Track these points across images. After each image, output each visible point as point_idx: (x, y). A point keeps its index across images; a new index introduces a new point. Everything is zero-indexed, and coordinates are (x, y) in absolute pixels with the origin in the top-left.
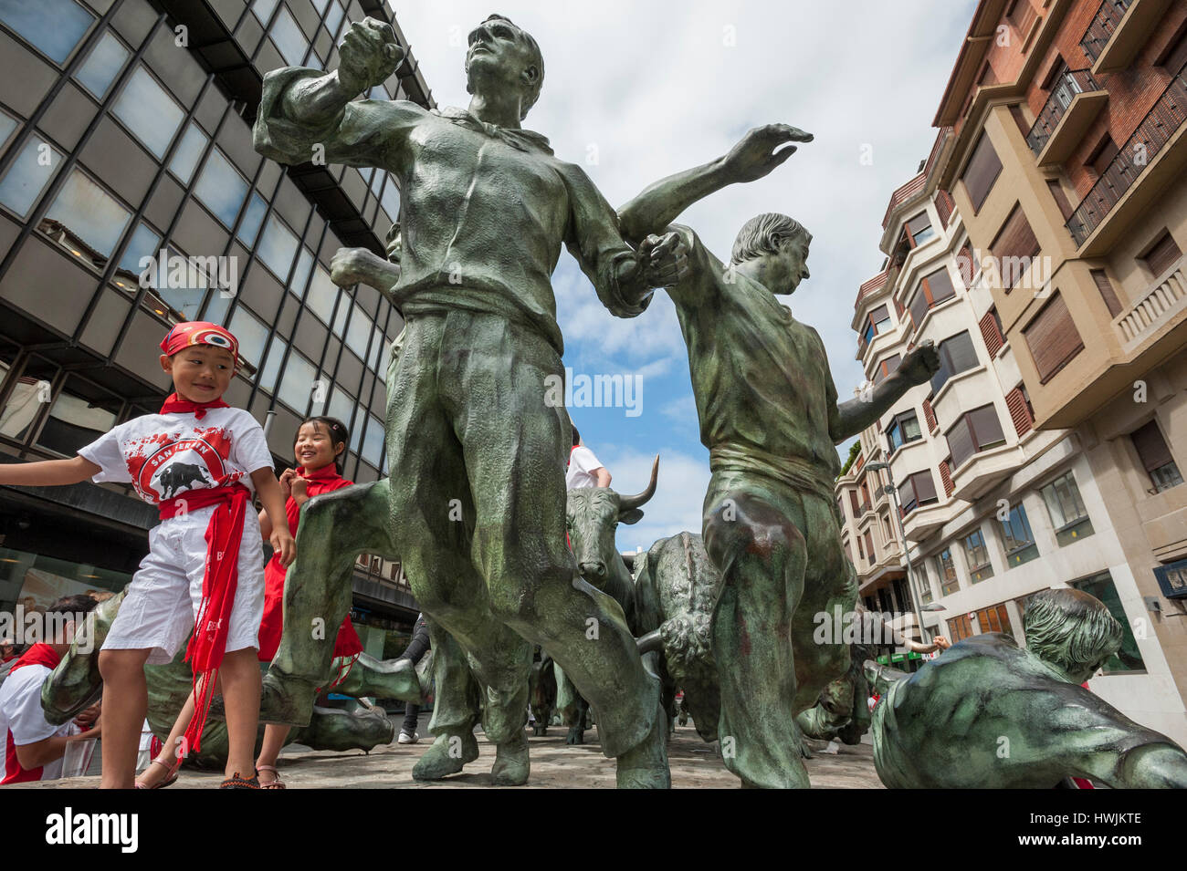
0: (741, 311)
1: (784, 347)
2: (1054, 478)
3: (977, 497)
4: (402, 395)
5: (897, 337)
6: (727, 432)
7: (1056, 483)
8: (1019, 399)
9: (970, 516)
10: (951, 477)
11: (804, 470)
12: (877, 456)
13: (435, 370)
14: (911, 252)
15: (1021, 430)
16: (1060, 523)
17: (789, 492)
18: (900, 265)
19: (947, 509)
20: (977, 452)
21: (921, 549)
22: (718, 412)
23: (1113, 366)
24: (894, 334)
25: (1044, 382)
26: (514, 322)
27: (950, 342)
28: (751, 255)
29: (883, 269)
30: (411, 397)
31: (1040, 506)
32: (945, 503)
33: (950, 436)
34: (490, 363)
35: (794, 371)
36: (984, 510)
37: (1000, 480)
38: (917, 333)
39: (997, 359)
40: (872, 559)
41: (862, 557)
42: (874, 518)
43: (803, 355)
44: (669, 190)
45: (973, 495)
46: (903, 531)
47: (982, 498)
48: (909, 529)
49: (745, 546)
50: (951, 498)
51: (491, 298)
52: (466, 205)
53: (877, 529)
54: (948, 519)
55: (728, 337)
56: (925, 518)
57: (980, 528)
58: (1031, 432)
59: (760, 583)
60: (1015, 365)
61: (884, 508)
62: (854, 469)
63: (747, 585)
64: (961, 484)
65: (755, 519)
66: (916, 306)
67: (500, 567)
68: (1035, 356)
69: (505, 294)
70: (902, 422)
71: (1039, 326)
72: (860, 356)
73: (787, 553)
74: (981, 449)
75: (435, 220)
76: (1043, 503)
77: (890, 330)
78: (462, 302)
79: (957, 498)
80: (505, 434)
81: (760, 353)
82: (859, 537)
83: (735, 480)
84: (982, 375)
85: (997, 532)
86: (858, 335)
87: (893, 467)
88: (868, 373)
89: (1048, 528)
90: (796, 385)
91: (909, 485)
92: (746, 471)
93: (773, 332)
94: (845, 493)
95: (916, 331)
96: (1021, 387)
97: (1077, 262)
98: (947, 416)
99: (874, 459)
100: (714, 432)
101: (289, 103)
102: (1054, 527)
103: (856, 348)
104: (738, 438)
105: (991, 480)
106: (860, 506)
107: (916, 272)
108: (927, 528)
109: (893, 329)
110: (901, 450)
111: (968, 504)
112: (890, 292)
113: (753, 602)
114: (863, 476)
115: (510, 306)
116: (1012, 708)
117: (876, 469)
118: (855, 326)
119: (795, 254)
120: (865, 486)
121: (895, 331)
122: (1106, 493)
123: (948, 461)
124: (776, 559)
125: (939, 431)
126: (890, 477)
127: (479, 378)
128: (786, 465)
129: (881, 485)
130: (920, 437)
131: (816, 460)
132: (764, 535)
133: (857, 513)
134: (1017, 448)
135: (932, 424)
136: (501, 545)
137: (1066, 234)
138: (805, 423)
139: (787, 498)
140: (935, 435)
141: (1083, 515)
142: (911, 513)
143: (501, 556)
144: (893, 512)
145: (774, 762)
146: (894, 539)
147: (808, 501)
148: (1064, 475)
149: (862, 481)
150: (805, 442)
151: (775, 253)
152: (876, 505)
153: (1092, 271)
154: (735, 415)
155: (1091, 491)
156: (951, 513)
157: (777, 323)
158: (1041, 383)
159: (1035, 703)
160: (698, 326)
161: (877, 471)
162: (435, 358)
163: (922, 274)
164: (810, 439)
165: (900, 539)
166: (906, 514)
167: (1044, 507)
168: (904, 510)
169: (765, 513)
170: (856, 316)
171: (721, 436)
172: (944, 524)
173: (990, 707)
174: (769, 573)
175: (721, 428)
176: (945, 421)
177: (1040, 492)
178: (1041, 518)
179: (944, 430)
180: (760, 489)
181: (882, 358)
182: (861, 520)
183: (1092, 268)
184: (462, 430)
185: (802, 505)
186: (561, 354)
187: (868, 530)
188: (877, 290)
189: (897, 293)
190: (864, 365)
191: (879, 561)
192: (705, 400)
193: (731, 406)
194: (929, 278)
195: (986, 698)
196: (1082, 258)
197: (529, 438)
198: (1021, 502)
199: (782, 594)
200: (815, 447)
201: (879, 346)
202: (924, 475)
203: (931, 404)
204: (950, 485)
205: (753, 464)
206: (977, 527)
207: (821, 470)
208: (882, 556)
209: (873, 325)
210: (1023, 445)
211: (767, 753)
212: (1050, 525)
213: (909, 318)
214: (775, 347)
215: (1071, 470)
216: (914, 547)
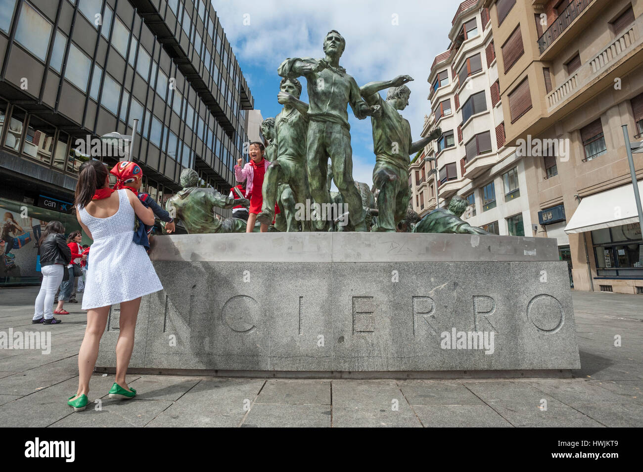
0: (389, 118)
1: (400, 129)
2: (509, 170)
3: (475, 177)
4: (314, 141)
5: (450, 90)
6: (382, 151)
7: (510, 173)
8: (501, 130)
9: (470, 186)
10: (465, 167)
11: (401, 163)
12: (431, 154)
13: (323, 136)
14: (464, 42)
15: (499, 146)
16: (507, 191)
17: (397, 168)
18: (458, 48)
19: (461, 183)
20: (478, 155)
21: (446, 202)
22: (380, 145)
23: (541, 118)
24: (449, 87)
25: (512, 123)
26: (342, 125)
27: (475, 96)
28: (393, 98)
29: (448, 49)
30: (316, 141)
31: (501, 183)
32: (460, 180)
33: (467, 146)
34: (338, 136)
35: (401, 136)
36: (477, 184)
37: (485, 170)
38: (460, 89)
39: (495, 108)
40: (422, 207)
41: (418, 206)
42: (426, 186)
43: (404, 131)
44: (376, 87)
45: (473, 176)
46: (438, 193)
47: (477, 178)
48: (442, 192)
49: (388, 180)
50: (463, 177)
51: (337, 119)
52: (331, 95)
53: (427, 191)
54: (460, 188)
55: (385, 125)
56: (450, 187)
57: (474, 193)
58: (503, 147)
59: (391, 187)
60: (502, 112)
61: (432, 181)
62: (419, 160)
63: (388, 188)
64: (468, 170)
65: (390, 174)
66: (462, 74)
67: (342, 180)
68: (511, 108)
69: (341, 119)
70: (446, 137)
71: (517, 93)
72: (430, 98)
73: (397, 181)
74: (480, 154)
75: (324, 98)
76: (502, 182)
77: (447, 85)
78: (331, 120)
79: (466, 177)
80: (342, 152)
81: (394, 131)
82: (417, 196)
83: (383, 164)
84: (487, 115)
85: (481, 195)
86: (431, 85)
87: (438, 160)
88: (433, 108)
89: (502, 193)
90: (402, 140)
91: (445, 169)
92: (386, 162)
93: (397, 124)
94: (413, 172)
95: (460, 87)
96: (503, 124)
97: (538, 63)
98: (467, 135)
99: (430, 155)
100: (378, 151)
101: (295, 68)
102: (505, 192)
103: (429, 92)
104: (385, 153)
105: (482, 169)
106: (420, 179)
107: (465, 54)
108: (450, 192)
109: (449, 84)
110: (443, 152)
111: (470, 180)
112: (450, 63)
113: (389, 191)
114: (424, 164)
115: (341, 121)
116: (442, 221)
117: (430, 160)
118: (429, 81)
119: (405, 99)
120: (424, 169)
121: (450, 86)
122: (528, 178)
123: (465, 158)
124: (394, 182)
125: (463, 143)
126: (436, 165)
127: (335, 139)
128: (397, 161)
129: (431, 169)
130: (454, 145)
131: (404, 160)
132: (392, 177)
133: (418, 183)
134: (496, 154)
135: (460, 139)
136: (342, 176)
137: (537, 45)
138: (403, 150)
139: (396, 169)
140: (461, 145)
141: (517, 188)
142: (444, 184)
143: (342, 178)
144: (435, 184)
145: (390, 224)
146: (434, 197)
147: (401, 171)
148: (513, 169)
149: (422, 167)
150: (402, 155)
151: (399, 98)
152: (428, 179)
153: (544, 68)
154: (385, 146)
155: (522, 177)
156: (462, 185)
157: (398, 121)
158: (511, 123)
159: (446, 219)
160: (377, 120)
161: (430, 162)
162: (323, 133)
163: (467, 56)
164: (404, 154)
165: (436, 198)
166: (441, 184)
167: (502, 184)
168: (441, 182)
169: (392, 173)
170: (431, 74)
171: (380, 152)
172: (458, 190)
173: (437, 222)
174: (393, 185)
175: (381, 150)
176: (466, 138)
177: (502, 176)
178: (500, 188)
179: (464, 143)
180: (390, 167)
181: (441, 100)
182: (419, 187)
183: (544, 66)
184: (330, 151)
185: (400, 172)
186: (349, 130)
187: (422, 192)
188: (444, 61)
189: (454, 63)
190: (432, 103)
191: (425, 208)
192: (377, 142)
193: (384, 144)
194: (470, 59)
195: (437, 220)
196: (541, 61)
197: (347, 153)
198: (493, 181)
199: (395, 190)
200: (405, 156)
201: (440, 93)
202: (453, 165)
203: (461, 128)
204: (463, 171)
205: (388, 160)
206: (472, 192)
207: (405, 162)
208: (427, 205)
209: (439, 81)
210: (499, 153)
211: (389, 222)
212: (503, 192)
213: (457, 80)
214: (397, 129)
215: (516, 167)
216: (442, 201)
